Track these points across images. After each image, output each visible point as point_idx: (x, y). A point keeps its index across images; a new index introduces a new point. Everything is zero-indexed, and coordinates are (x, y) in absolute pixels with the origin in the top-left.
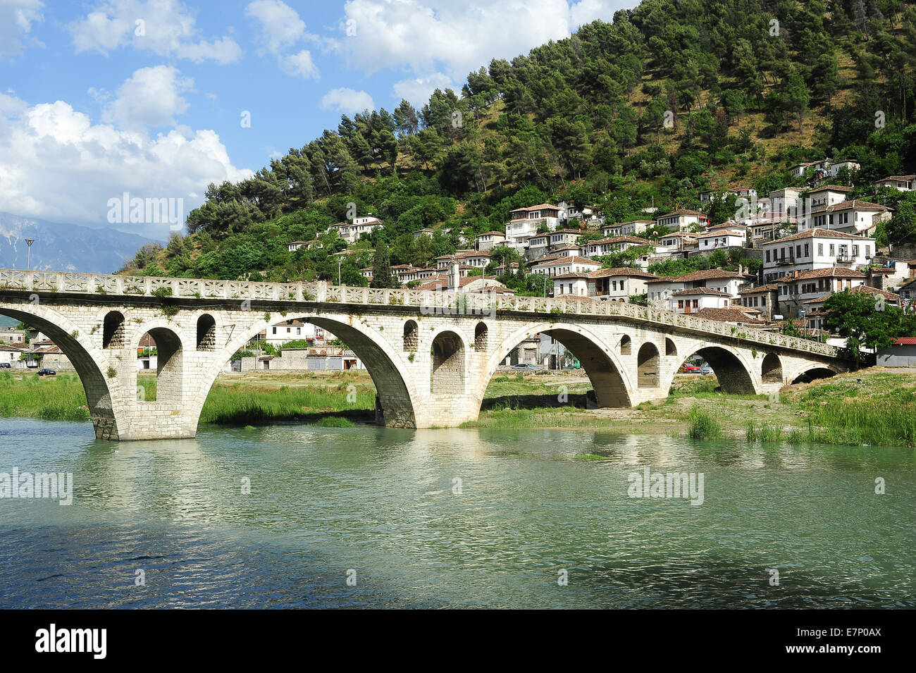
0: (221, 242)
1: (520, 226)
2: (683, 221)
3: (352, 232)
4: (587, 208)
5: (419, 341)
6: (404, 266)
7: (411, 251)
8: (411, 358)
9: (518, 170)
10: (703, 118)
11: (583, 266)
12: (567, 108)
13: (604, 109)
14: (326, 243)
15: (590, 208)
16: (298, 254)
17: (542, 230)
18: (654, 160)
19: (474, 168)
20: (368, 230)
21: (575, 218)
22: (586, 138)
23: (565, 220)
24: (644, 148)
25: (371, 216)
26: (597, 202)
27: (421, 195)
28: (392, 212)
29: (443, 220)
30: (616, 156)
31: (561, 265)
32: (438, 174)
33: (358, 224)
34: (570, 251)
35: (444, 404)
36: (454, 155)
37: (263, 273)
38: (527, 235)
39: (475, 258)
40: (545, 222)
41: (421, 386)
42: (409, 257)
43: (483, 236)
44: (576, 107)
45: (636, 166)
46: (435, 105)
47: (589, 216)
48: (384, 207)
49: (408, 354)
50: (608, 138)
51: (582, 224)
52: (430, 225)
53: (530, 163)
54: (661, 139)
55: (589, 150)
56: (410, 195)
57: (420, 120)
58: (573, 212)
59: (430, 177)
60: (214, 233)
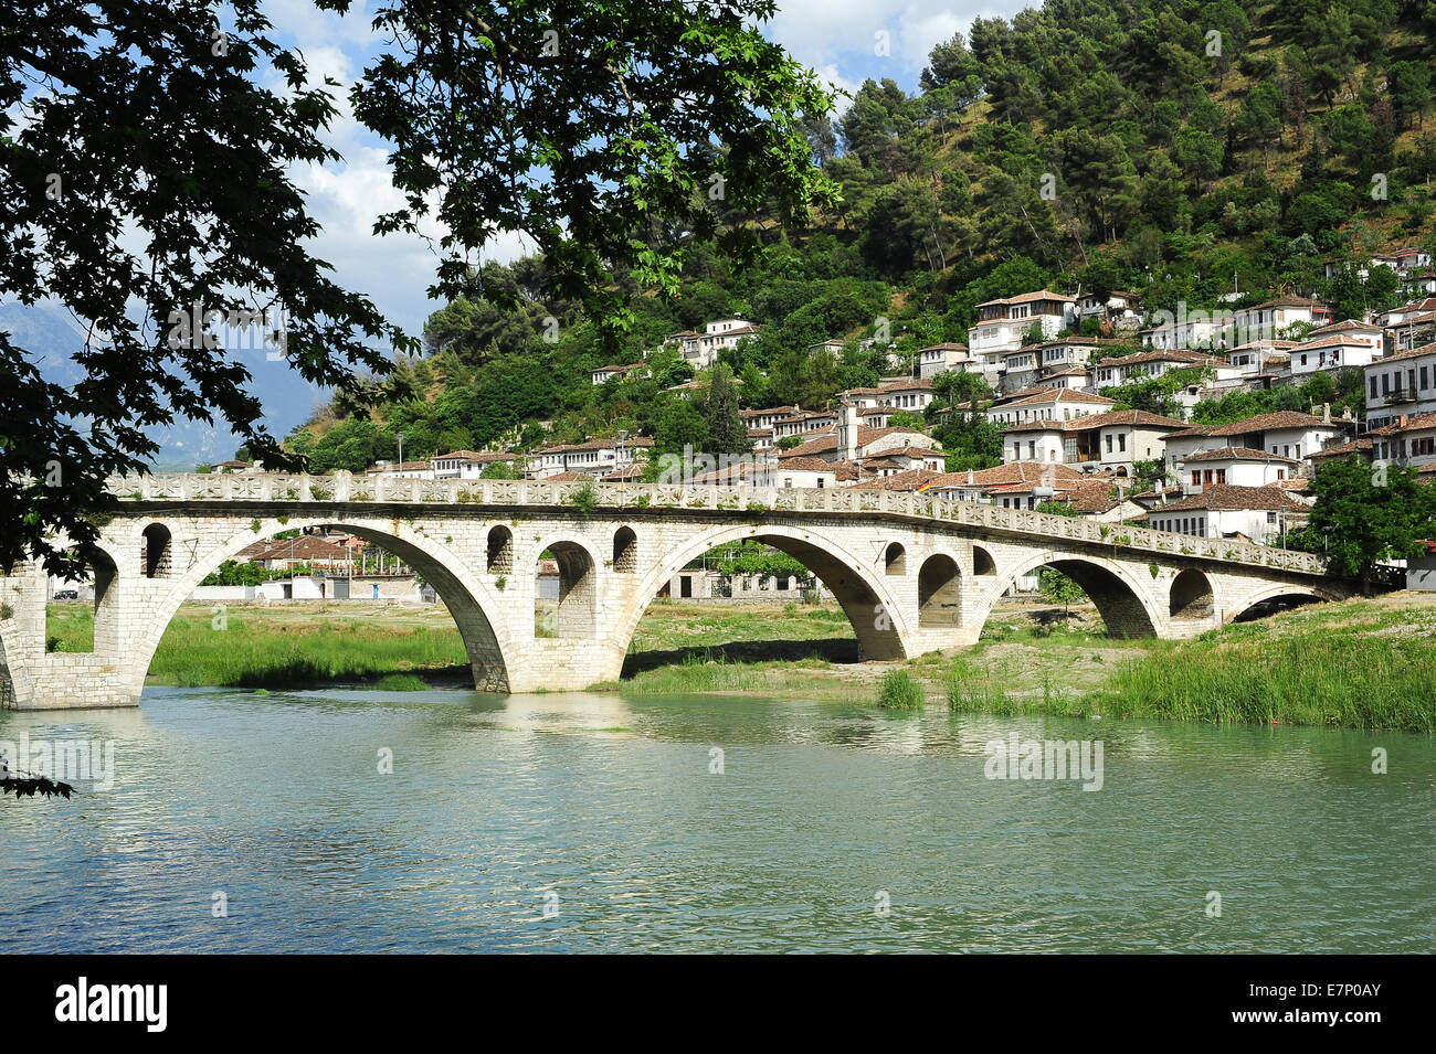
0: (480, 370)
1: (995, 331)
2: (1282, 318)
3: (704, 348)
4: (1115, 296)
5: (515, 558)
6: (784, 409)
7: (801, 381)
8: (500, 585)
9: (996, 229)
10: (1347, 120)
11: (1078, 406)
12: (1099, 111)
13: (1165, 108)
14: (656, 369)
15: (1124, 297)
16: (609, 389)
17: (1033, 339)
18: (1251, 202)
19: (921, 226)
20: (731, 344)
21: (1094, 316)
22: (1126, 164)
23: (1077, 320)
24: (1237, 181)
25: (741, 318)
26: (1139, 285)
27: (829, 278)
28: (774, 310)
29: (865, 323)
30: (1183, 197)
31: (1041, 405)
32: (864, 237)
33: (715, 333)
34: (1070, 379)
35: (559, 655)
36: (885, 204)
37: (545, 425)
38: (1002, 349)
39: (905, 394)
40: (1039, 323)
41: (517, 628)
42: (797, 393)
43: (927, 353)
44: (1117, 106)
45: (1216, 215)
46: (863, 110)
47: (1120, 311)
48: (760, 301)
49: (494, 578)
50: (1168, 163)
51: (1105, 326)
52: (840, 334)
53: (1020, 215)
54: (1272, 158)
55: (1132, 188)
56: (809, 278)
57: (838, 137)
58: (1091, 305)
59: (849, 244)
60: (468, 353)
